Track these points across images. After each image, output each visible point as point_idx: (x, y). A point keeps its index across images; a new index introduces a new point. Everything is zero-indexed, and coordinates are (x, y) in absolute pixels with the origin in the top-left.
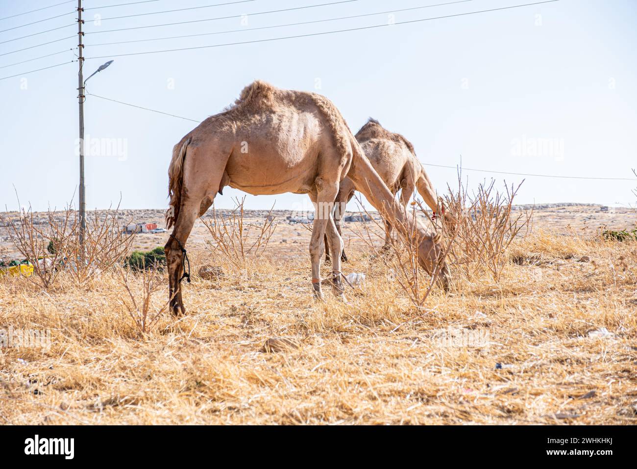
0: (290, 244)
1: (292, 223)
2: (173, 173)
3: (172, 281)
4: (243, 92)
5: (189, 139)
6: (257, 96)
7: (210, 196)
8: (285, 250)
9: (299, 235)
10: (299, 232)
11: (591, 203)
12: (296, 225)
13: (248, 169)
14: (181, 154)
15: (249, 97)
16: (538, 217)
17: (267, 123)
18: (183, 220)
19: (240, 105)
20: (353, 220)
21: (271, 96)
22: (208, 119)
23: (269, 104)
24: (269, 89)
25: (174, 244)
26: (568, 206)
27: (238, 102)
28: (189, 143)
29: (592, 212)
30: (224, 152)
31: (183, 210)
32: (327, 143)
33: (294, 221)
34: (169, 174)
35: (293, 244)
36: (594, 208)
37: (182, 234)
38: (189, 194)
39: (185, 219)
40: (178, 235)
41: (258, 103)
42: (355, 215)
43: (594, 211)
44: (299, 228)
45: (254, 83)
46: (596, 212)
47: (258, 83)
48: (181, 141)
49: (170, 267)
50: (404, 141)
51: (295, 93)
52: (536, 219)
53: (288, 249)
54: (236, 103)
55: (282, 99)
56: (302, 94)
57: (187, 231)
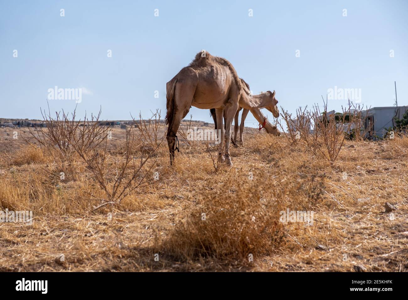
2: (169, 97)
5: (176, 80)
7: (188, 108)
11: (198, 120)
14: (173, 88)
15: (201, 58)
18: (175, 121)
19: (197, 62)
21: (210, 59)
23: (209, 62)
25: (171, 133)
28: (177, 82)
29: (199, 126)
30: (194, 86)
31: (175, 117)
32: (234, 83)
36: (199, 123)
37: (175, 129)
38: (178, 108)
40: (173, 129)
41: (205, 62)
46: (201, 126)
49: (170, 145)
50: (245, 83)
57: (177, 127)
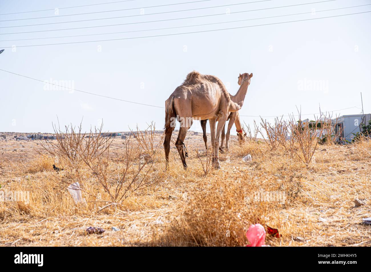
0: (19, 152)
3: (182, 158)
4: (188, 76)
6: (194, 77)
9: (23, 147)
12: (20, 141)
13: (199, 107)
14: (171, 103)
15: (191, 78)
17: (201, 88)
22: (178, 87)
23: (199, 80)
24: (198, 74)
25: (179, 142)
26: (176, 131)
27: (186, 81)
32: (224, 96)
34: (166, 112)
39: (182, 131)
40: (180, 138)
41: (195, 80)
42: (54, 136)
43: (191, 135)
44: (23, 143)
45: (192, 72)
47: (194, 72)
48: (170, 97)
49: (180, 152)
51: (207, 76)
53: (18, 155)
54: (185, 81)
55: (203, 78)
56: (210, 76)
57: (184, 136)
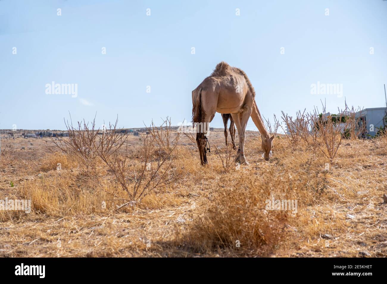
0: (27, 150)
1: (26, 137)
8: (25, 154)
9: (32, 144)
10: (32, 143)
12: (28, 139)
14: (199, 94)
16: (174, 134)
17: (231, 80)
20: (64, 135)
21: (229, 69)
23: (228, 72)
25: (202, 136)
28: (202, 90)
30: (217, 93)
32: (249, 91)
33: (27, 136)
35: (29, 150)
38: (206, 113)
42: (65, 132)
44: (31, 140)
49: (202, 146)
52: (173, 135)
53: (27, 153)
55: (232, 71)
